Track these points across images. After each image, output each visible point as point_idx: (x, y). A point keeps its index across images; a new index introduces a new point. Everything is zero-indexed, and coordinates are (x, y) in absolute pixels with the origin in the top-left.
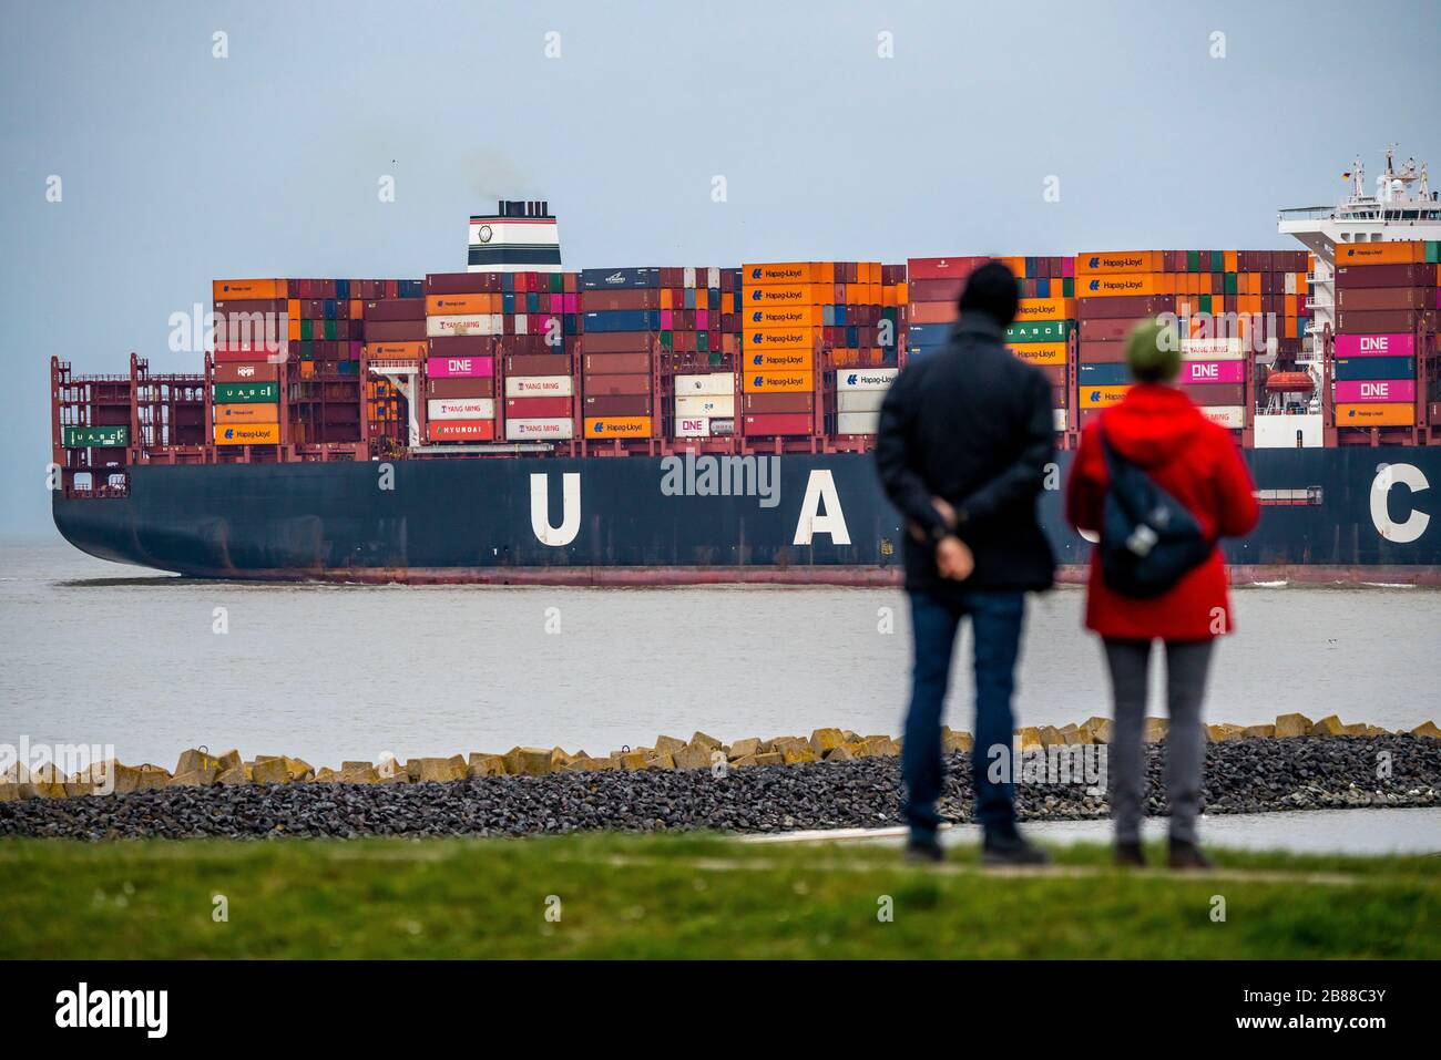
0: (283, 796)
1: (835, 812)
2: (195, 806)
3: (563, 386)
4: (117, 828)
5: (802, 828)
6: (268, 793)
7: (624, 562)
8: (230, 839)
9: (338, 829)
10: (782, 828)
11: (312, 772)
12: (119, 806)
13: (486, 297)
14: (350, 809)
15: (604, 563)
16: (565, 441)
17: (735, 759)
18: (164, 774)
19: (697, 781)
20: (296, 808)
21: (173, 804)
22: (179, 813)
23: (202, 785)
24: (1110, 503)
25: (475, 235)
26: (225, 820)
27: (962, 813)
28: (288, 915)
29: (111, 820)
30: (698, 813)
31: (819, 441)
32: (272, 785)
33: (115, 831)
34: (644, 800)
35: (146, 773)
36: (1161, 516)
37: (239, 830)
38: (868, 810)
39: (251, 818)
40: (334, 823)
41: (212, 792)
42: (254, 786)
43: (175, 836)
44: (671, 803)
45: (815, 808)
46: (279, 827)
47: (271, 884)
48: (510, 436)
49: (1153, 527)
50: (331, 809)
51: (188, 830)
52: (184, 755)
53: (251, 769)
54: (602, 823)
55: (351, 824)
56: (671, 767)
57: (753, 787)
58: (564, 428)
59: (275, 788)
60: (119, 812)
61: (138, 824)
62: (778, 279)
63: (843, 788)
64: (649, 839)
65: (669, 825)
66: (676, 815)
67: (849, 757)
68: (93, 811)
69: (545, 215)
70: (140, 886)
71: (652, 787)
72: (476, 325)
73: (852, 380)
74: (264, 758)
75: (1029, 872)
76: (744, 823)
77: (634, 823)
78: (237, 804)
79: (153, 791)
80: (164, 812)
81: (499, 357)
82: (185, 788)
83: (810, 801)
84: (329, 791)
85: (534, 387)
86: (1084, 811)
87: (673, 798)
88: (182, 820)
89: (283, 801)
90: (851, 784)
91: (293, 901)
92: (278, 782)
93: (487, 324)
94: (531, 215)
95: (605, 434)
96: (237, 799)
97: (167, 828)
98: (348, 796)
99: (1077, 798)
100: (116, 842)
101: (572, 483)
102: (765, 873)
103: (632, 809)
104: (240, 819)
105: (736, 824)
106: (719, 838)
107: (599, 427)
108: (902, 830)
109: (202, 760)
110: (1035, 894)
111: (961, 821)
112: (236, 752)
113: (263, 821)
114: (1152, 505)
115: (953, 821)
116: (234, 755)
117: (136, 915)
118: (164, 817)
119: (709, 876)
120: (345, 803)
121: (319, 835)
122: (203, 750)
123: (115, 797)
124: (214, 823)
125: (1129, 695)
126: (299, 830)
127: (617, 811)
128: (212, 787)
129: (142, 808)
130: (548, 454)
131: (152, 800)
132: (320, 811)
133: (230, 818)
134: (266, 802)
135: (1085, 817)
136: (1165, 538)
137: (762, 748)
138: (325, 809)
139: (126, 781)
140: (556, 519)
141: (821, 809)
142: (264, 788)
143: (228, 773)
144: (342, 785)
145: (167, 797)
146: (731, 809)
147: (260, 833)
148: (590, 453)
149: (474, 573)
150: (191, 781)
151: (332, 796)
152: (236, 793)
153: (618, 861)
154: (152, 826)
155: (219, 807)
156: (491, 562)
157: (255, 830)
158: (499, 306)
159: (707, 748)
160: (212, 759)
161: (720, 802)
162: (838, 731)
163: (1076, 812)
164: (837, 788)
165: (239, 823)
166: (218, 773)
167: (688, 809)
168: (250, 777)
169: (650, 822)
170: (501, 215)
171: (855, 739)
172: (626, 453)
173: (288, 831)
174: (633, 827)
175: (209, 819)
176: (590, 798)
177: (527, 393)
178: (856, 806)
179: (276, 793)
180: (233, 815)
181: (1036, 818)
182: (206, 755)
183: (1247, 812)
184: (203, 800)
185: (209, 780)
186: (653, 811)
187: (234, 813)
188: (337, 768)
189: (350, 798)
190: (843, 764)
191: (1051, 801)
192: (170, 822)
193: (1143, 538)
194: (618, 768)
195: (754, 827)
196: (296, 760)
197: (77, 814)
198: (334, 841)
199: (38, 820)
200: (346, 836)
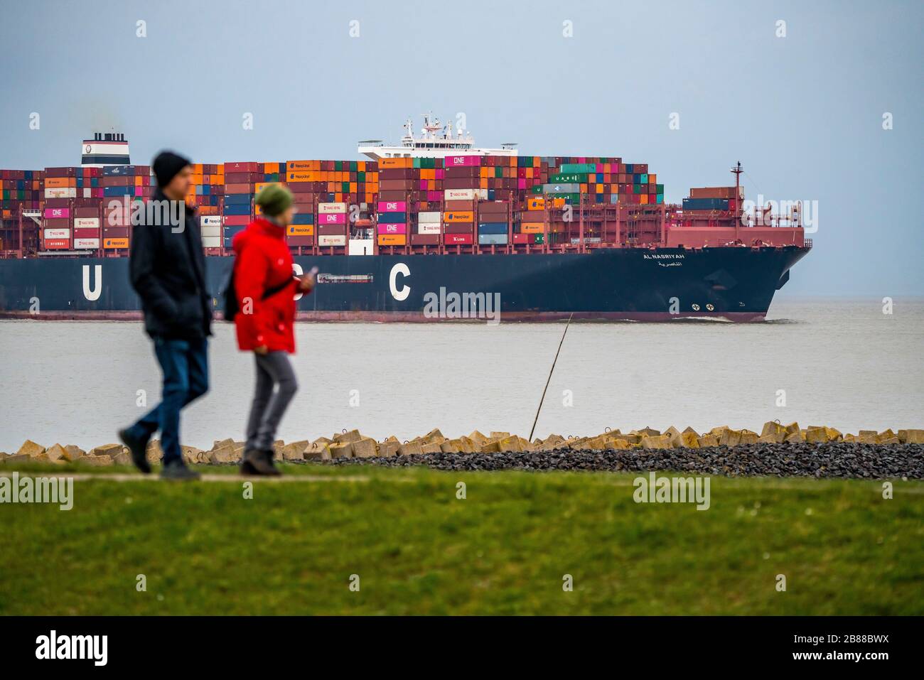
0: (824, 450)
2: (773, 454)
4: (729, 466)
6: (815, 448)
8: (794, 474)
9: (857, 470)
11: (841, 436)
12: (729, 453)
14: (864, 458)
18: (755, 435)
20: (832, 457)
21: (760, 453)
22: (764, 458)
23: (777, 442)
26: (791, 463)
28: (852, 524)
29: (725, 462)
32: (818, 443)
33: (727, 468)
35: (745, 435)
37: (799, 469)
39: (806, 462)
40: (855, 466)
41: (783, 446)
42: (807, 444)
43: (762, 472)
46: (822, 468)
47: (840, 506)
50: (853, 458)
51: (769, 468)
52: (766, 425)
53: (805, 434)
55: (865, 467)
59: (820, 445)
60: (730, 457)
61: (740, 464)
68: (715, 456)
70: (764, 504)
74: (813, 428)
78: (797, 454)
79: (748, 445)
80: (755, 457)
82: (767, 444)
84: (852, 448)
88: (766, 463)
89: (824, 453)
91: (853, 516)
92: (822, 441)
96: (797, 451)
97: (757, 467)
98: (863, 451)
100: (728, 474)
104: (799, 463)
109: (777, 428)
112: (796, 423)
113: (813, 464)
116: (795, 426)
117: (762, 520)
118: (755, 461)
120: (861, 455)
121: (846, 473)
122: (777, 422)
123: (727, 448)
124: (784, 464)
126: (833, 470)
128: (783, 444)
129: (743, 455)
131: (748, 451)
132: (846, 459)
133: (793, 462)
134: (815, 453)
138: (849, 458)
139: (733, 439)
142: (814, 445)
143: (792, 436)
144: (859, 444)
145: (757, 449)
147: (811, 471)
150: (771, 440)
151: (853, 450)
152: (797, 448)
154: (749, 465)
155: (787, 455)
157: (808, 469)
160: (782, 427)
165: (799, 465)
166: (786, 435)
168: (805, 438)
173: (828, 471)
175: (781, 462)
179: (820, 448)
180: (795, 460)
182: (778, 425)
184: (777, 451)
185: (781, 440)
187: (796, 459)
188: (857, 434)
189: (864, 452)
192: (759, 463)
196: (832, 429)
197: (706, 457)
198: (855, 478)
199: (684, 460)
200: (862, 474)
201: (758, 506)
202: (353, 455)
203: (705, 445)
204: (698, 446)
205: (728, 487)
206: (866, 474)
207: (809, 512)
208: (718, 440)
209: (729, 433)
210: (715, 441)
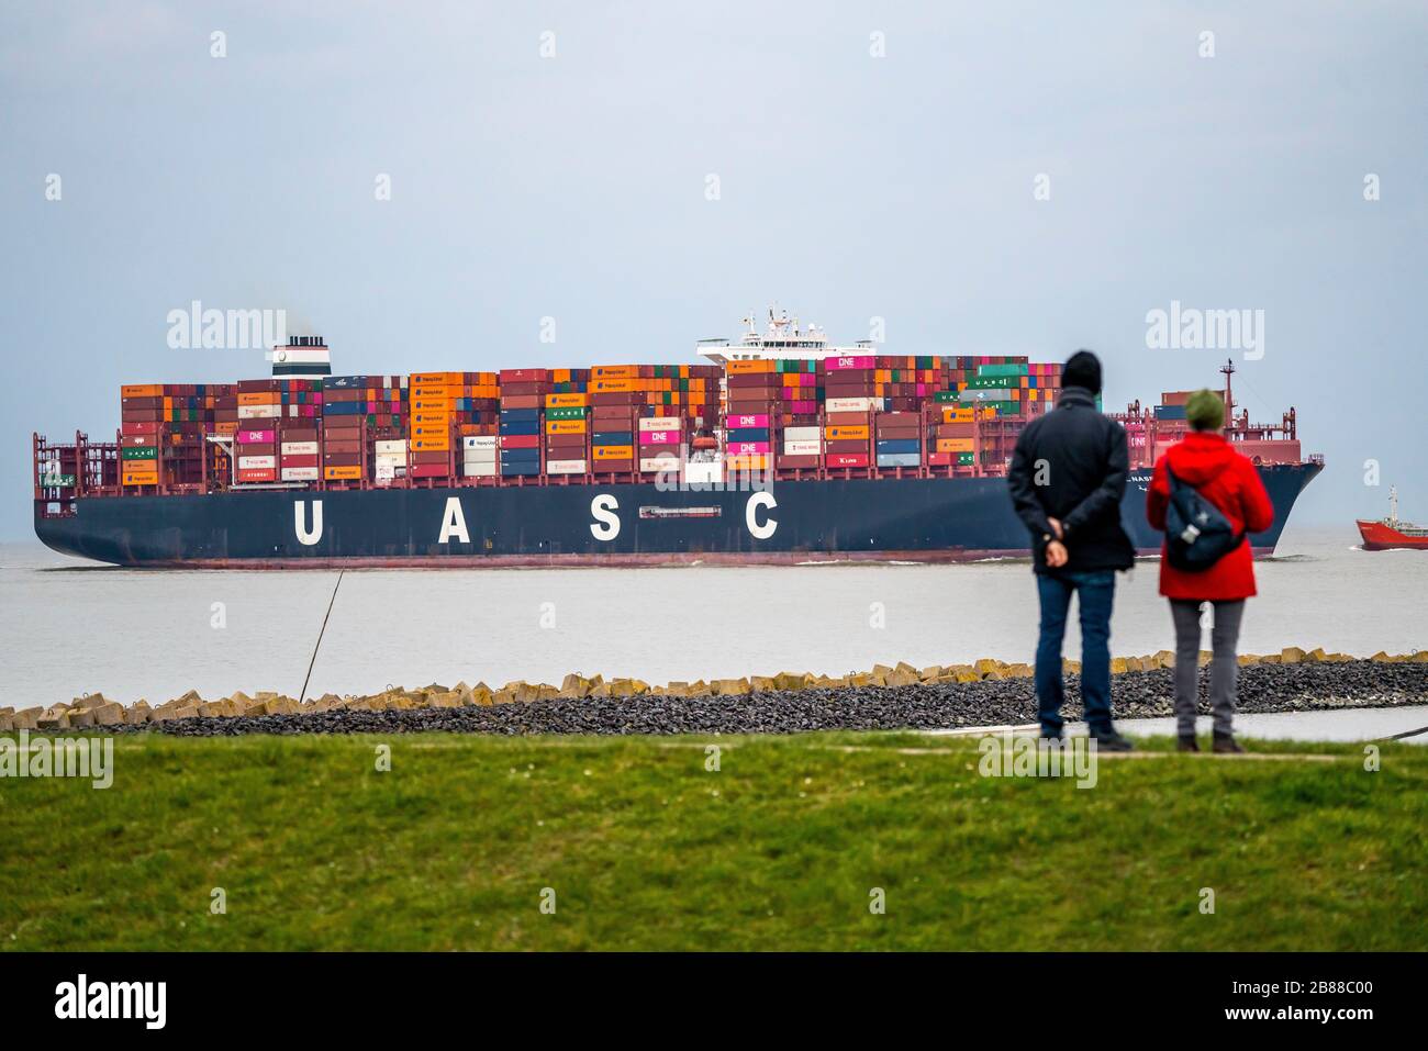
0: (631, 704)
1: (991, 714)
2: (574, 710)
3: (312, 448)
4: (525, 725)
5: (969, 725)
6: (621, 703)
7: (345, 554)
8: (597, 732)
9: (666, 726)
10: (957, 725)
11: (649, 689)
12: (526, 711)
13: (271, 394)
14: (674, 713)
15: (335, 555)
16: (314, 482)
17: (925, 679)
18: (554, 690)
19: (900, 694)
20: (639, 712)
21: (560, 709)
22: (564, 715)
23: (579, 697)
24: (1171, 507)
25: (276, 357)
26: (594, 720)
27: (1075, 714)
28: (635, 785)
29: (521, 720)
30: (901, 715)
31: (453, 480)
32: (623, 697)
33: (523, 727)
34: (866, 706)
35: (545, 690)
36: (1203, 517)
37: (603, 727)
38: (1013, 713)
39: (610, 718)
40: (664, 722)
41: (585, 702)
42: (612, 698)
43: (563, 731)
44: (883, 708)
45: (978, 712)
46: (629, 725)
47: (622, 765)
48: (284, 478)
49: (1197, 525)
50: (662, 713)
51: (570, 726)
52: (567, 678)
53: (609, 687)
54: (838, 722)
55: (674, 723)
56: (883, 685)
57: (937, 698)
58: (312, 473)
59: (625, 700)
60: (526, 715)
61: (538, 723)
62: (430, 382)
63: (996, 698)
64: (869, 734)
65: (882, 723)
66: (887, 717)
67: (1000, 678)
68: (510, 714)
69: (321, 345)
70: (538, 765)
71: (871, 698)
72: (265, 411)
73: (472, 443)
74: (618, 680)
75: (1121, 755)
76: (932, 721)
77: (859, 722)
78: (601, 710)
79: (547, 701)
80: (554, 715)
81: (278, 430)
82: (568, 699)
83: (975, 707)
84: (660, 701)
85: (296, 448)
86: (1156, 712)
87: (884, 705)
88: (566, 720)
89: (630, 707)
90: (1001, 696)
91: (636, 775)
92: (627, 695)
93: (271, 411)
94: (312, 345)
95: (336, 477)
96: (600, 707)
97: (557, 726)
98: (672, 704)
99: (1151, 704)
100: (525, 734)
101: (318, 506)
102: (945, 756)
103: (858, 713)
104: (603, 719)
105: (926, 722)
106: (915, 732)
107: (332, 473)
108: (1038, 725)
109: (578, 681)
110: (1124, 770)
111: (1075, 719)
112: (600, 676)
113: (618, 721)
114: (1198, 511)
115: (1070, 720)
116: (599, 678)
117: (536, 783)
118: (555, 718)
119: (907, 758)
120: (670, 709)
121: (654, 730)
122: (579, 675)
123: (524, 705)
124: (587, 722)
125: (1187, 636)
126: (640, 727)
127: (847, 714)
128: (585, 699)
129: (541, 712)
130: (304, 489)
131: (547, 707)
132: (654, 715)
133: (596, 718)
134: (620, 709)
135: (1156, 716)
136: (1205, 532)
137: (943, 672)
138: (658, 713)
139: (530, 694)
140: (309, 529)
141: (982, 712)
142: (619, 699)
143: (595, 690)
144: (669, 697)
145: (556, 705)
146: (922, 713)
147: (617, 728)
148: (328, 488)
149: (264, 561)
150: (572, 694)
151: (662, 704)
152: (600, 703)
153: (849, 749)
154: (548, 724)
155: (589, 711)
156: (273, 555)
157: (613, 726)
158: (279, 400)
159: (906, 672)
160: (585, 680)
161: (916, 708)
162: (992, 660)
163: (1150, 713)
164: (992, 698)
165: (603, 722)
166: (589, 689)
167: (894, 712)
168: (609, 692)
169: (869, 721)
170: (292, 345)
171: (1004, 666)
172: (347, 488)
173: (634, 728)
174: (858, 724)
175: (583, 719)
176: (830, 706)
177: (293, 452)
178: (1005, 710)
179: (626, 702)
180: (598, 717)
181: (1124, 717)
182: (581, 678)
183: (1263, 712)
184: (579, 707)
185: (582, 695)
186: (871, 714)
187: (600, 716)
188: (665, 686)
190: (996, 683)
191: (1134, 706)
192: (559, 721)
193: (1191, 532)
194: (848, 685)
195: (938, 725)
196: (639, 681)
197: (500, 716)
198: (664, 734)
199: (476, 720)
200: (671, 731)
201: (531, 767)
202: (96, 722)
203: (499, 702)
204: (491, 704)
205: (499, 746)
206: (675, 730)
207: (588, 773)
208: (514, 697)
209: (525, 687)
210: (511, 698)
